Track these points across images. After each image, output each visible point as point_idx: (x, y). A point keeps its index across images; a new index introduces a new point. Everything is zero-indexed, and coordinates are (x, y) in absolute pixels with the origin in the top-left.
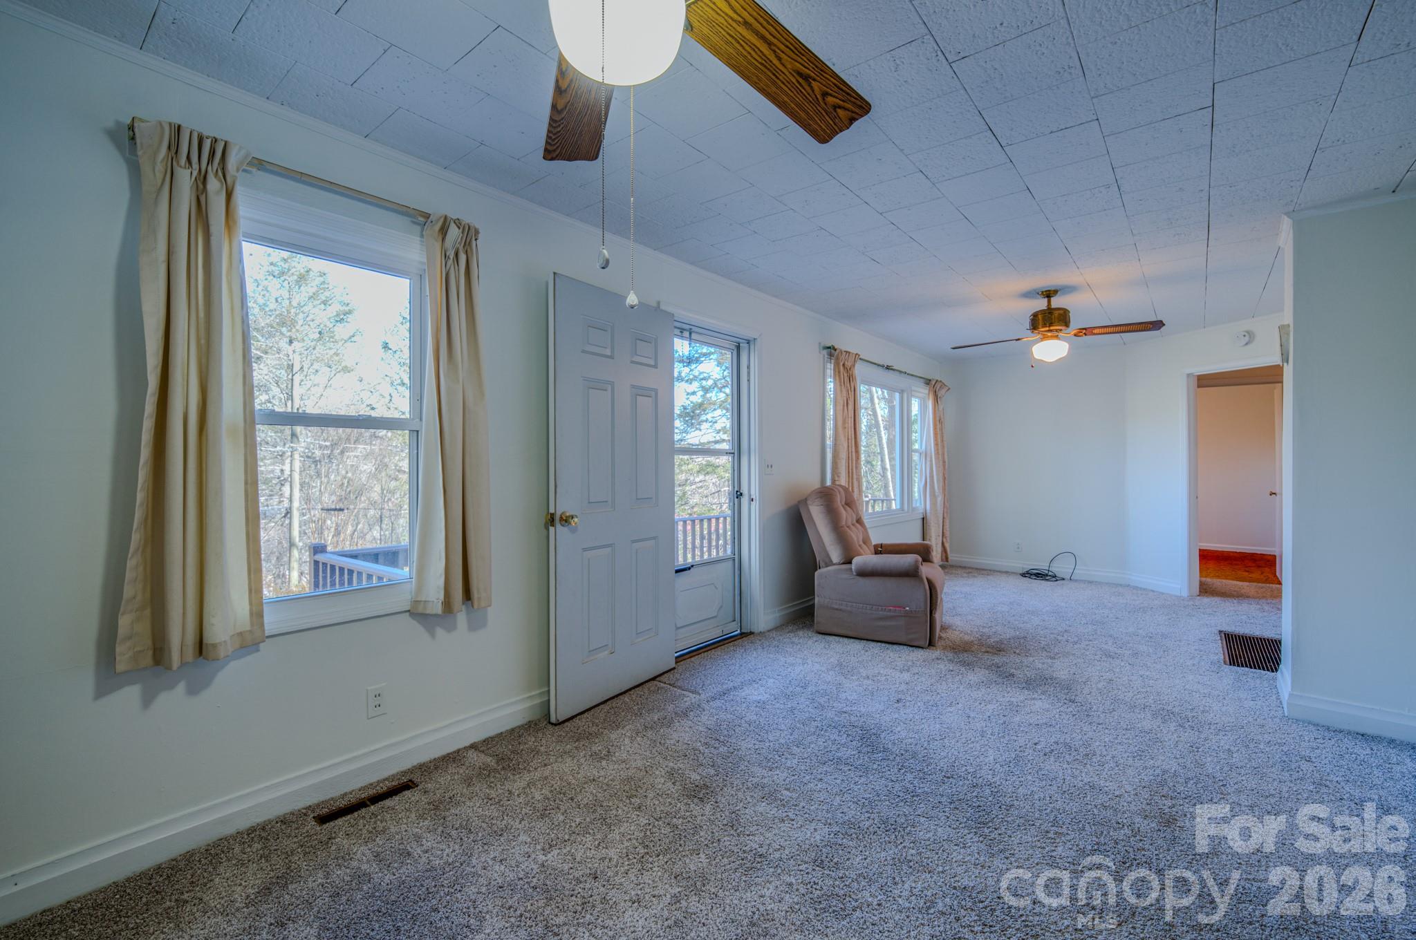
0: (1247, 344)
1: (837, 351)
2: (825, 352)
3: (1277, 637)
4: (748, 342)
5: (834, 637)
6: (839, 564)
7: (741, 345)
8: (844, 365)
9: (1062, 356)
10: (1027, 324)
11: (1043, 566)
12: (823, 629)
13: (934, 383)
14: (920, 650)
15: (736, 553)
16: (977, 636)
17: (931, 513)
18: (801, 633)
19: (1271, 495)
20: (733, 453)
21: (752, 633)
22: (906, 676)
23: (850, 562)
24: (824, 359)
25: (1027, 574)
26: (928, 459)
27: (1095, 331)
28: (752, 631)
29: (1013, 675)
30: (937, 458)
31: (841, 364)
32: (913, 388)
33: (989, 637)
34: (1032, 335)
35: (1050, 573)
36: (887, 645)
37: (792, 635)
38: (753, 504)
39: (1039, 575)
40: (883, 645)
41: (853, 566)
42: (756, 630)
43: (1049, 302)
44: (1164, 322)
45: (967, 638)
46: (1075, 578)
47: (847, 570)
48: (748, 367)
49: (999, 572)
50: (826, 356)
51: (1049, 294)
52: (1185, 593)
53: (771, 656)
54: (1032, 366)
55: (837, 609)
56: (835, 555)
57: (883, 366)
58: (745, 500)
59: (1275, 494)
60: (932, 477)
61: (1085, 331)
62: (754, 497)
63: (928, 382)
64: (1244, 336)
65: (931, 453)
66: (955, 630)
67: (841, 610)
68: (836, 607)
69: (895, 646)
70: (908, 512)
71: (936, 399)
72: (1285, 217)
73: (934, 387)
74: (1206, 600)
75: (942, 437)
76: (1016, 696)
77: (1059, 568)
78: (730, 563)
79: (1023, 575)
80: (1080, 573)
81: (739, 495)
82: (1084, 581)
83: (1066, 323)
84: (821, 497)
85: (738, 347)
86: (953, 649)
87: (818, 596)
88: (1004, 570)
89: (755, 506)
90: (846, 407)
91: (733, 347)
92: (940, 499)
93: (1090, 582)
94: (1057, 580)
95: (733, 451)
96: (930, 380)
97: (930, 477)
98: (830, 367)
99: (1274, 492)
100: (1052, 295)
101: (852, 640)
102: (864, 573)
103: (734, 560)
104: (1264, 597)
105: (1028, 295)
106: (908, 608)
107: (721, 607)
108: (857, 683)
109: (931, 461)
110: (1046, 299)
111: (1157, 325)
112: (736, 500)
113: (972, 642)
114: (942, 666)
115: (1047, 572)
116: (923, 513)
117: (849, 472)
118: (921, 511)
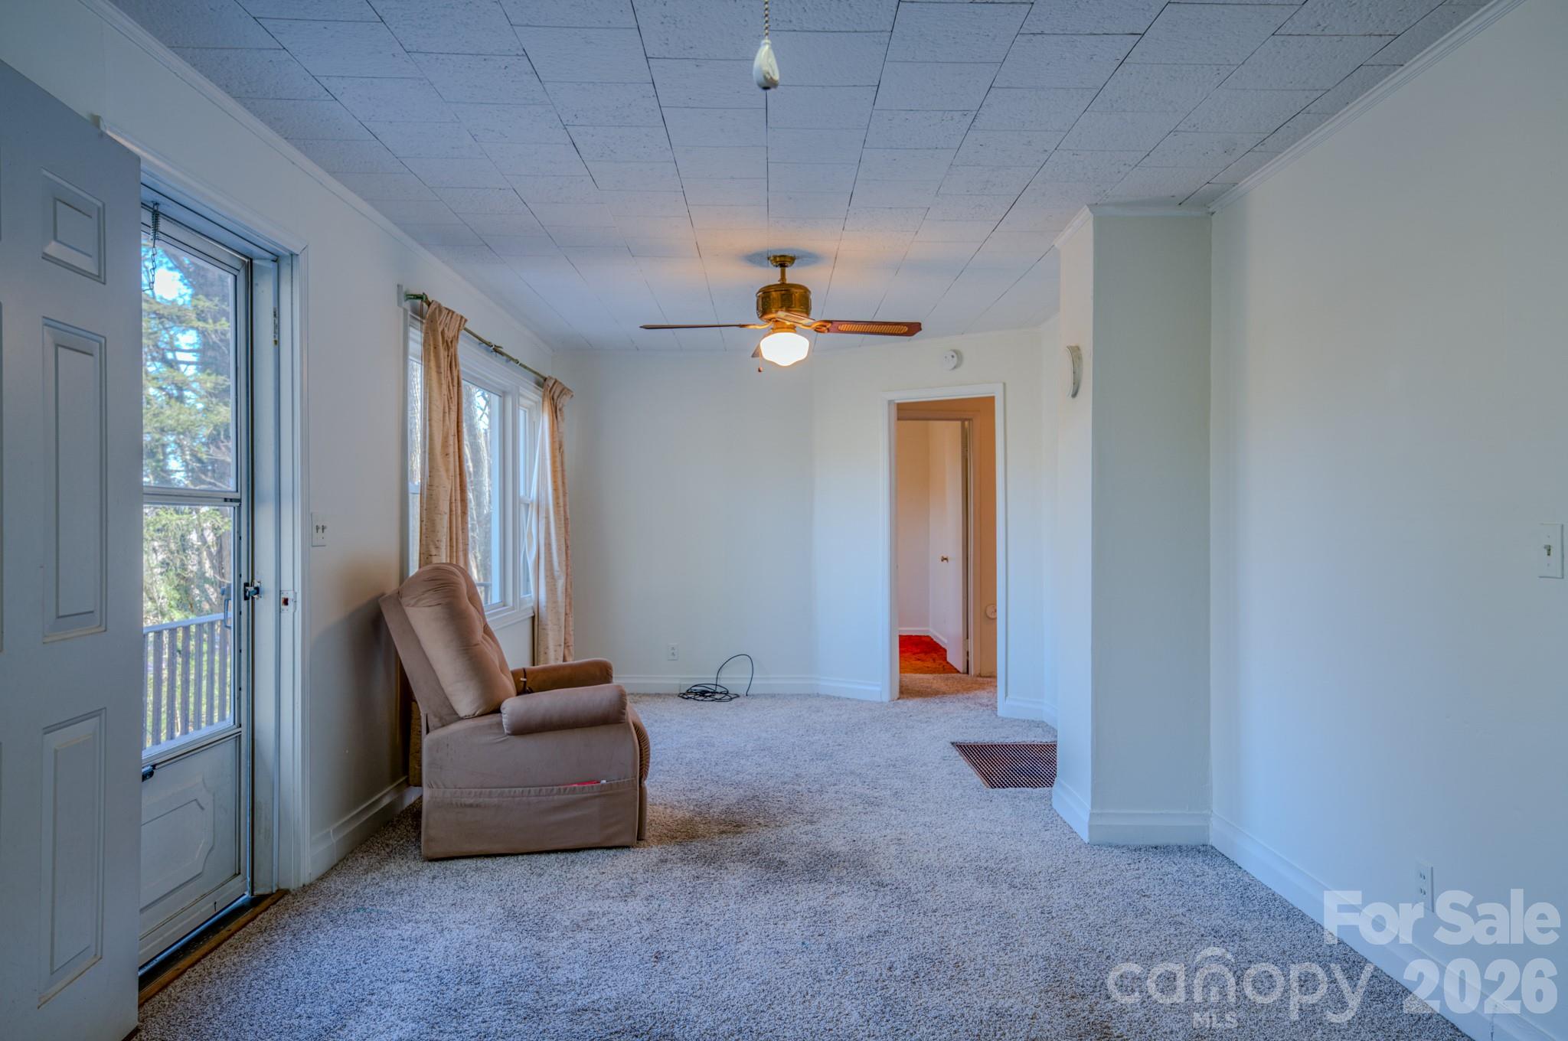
0: (955, 367)
1: (433, 306)
2: (407, 305)
3: (1047, 739)
4: (277, 259)
5: (464, 862)
6: (474, 716)
7: (255, 262)
8: (443, 333)
9: (800, 359)
10: (753, 302)
11: (705, 678)
12: (438, 850)
13: (551, 385)
14: (625, 851)
15: (244, 721)
16: (692, 808)
17: (547, 607)
18: (392, 867)
19: (942, 561)
20: (239, 501)
21: (283, 893)
22: (636, 906)
23: (497, 710)
24: (405, 320)
25: (687, 695)
26: (543, 515)
27: (842, 327)
28: (282, 887)
29: (782, 863)
30: (557, 513)
31: (440, 330)
32: (522, 391)
33: (709, 806)
34: (759, 321)
35: (719, 690)
36: (571, 857)
37: (377, 875)
38: (287, 611)
39: (703, 694)
40: (562, 856)
41: (505, 718)
42: (293, 885)
43: (783, 274)
44: (922, 327)
45: (679, 814)
46: (755, 693)
47: (490, 726)
48: (276, 314)
49: (648, 695)
50: (410, 313)
51: (783, 262)
52: (886, 698)
53: (362, 932)
54: (760, 371)
55: (471, 806)
56: (465, 701)
57: (489, 345)
58: (266, 606)
59: (946, 559)
60: (548, 545)
61: (827, 326)
62: (290, 596)
63: (541, 382)
64: (953, 356)
65: (547, 505)
66: (655, 805)
67: (478, 806)
68: (471, 801)
69: (583, 855)
70: (513, 608)
71: (555, 411)
72: (1088, 210)
73: (551, 390)
74: (911, 703)
75: (563, 476)
76: (811, 896)
77: (732, 680)
78: (229, 748)
79: (683, 696)
80: (759, 684)
81: (250, 592)
82: (766, 696)
83: (806, 307)
84: (436, 590)
85: (249, 267)
86: (673, 838)
87: (430, 786)
88: (653, 692)
89: (293, 617)
90: (447, 415)
91: (238, 266)
92: (561, 583)
93: (773, 696)
94: (731, 699)
95: (237, 496)
96: (545, 379)
97: (545, 545)
98: (416, 336)
99: (945, 557)
100: (787, 264)
101: (502, 860)
102: (524, 729)
103: (238, 737)
104: (958, 691)
105: (753, 259)
106: (604, 781)
107: (212, 849)
108: (566, 943)
109: (547, 518)
110: (779, 269)
111: (913, 329)
112: (244, 603)
113: (691, 820)
114: (678, 873)
115: (713, 687)
116: (533, 608)
117: (451, 539)
118: (532, 604)
